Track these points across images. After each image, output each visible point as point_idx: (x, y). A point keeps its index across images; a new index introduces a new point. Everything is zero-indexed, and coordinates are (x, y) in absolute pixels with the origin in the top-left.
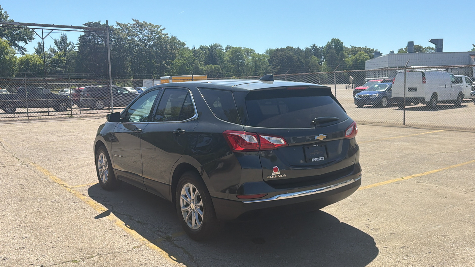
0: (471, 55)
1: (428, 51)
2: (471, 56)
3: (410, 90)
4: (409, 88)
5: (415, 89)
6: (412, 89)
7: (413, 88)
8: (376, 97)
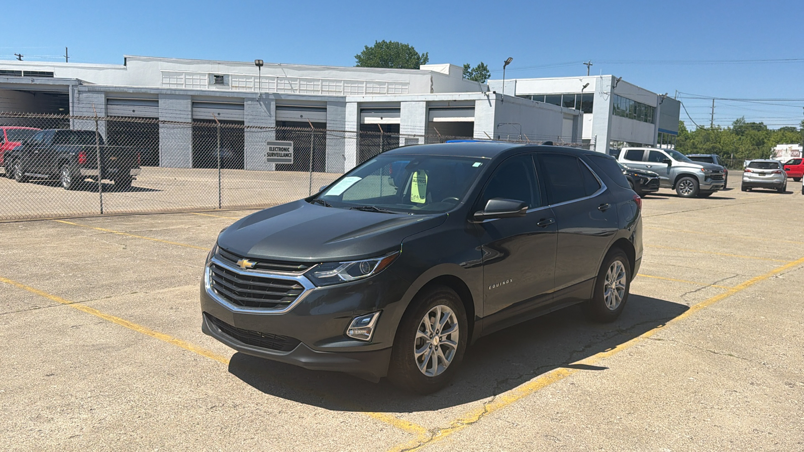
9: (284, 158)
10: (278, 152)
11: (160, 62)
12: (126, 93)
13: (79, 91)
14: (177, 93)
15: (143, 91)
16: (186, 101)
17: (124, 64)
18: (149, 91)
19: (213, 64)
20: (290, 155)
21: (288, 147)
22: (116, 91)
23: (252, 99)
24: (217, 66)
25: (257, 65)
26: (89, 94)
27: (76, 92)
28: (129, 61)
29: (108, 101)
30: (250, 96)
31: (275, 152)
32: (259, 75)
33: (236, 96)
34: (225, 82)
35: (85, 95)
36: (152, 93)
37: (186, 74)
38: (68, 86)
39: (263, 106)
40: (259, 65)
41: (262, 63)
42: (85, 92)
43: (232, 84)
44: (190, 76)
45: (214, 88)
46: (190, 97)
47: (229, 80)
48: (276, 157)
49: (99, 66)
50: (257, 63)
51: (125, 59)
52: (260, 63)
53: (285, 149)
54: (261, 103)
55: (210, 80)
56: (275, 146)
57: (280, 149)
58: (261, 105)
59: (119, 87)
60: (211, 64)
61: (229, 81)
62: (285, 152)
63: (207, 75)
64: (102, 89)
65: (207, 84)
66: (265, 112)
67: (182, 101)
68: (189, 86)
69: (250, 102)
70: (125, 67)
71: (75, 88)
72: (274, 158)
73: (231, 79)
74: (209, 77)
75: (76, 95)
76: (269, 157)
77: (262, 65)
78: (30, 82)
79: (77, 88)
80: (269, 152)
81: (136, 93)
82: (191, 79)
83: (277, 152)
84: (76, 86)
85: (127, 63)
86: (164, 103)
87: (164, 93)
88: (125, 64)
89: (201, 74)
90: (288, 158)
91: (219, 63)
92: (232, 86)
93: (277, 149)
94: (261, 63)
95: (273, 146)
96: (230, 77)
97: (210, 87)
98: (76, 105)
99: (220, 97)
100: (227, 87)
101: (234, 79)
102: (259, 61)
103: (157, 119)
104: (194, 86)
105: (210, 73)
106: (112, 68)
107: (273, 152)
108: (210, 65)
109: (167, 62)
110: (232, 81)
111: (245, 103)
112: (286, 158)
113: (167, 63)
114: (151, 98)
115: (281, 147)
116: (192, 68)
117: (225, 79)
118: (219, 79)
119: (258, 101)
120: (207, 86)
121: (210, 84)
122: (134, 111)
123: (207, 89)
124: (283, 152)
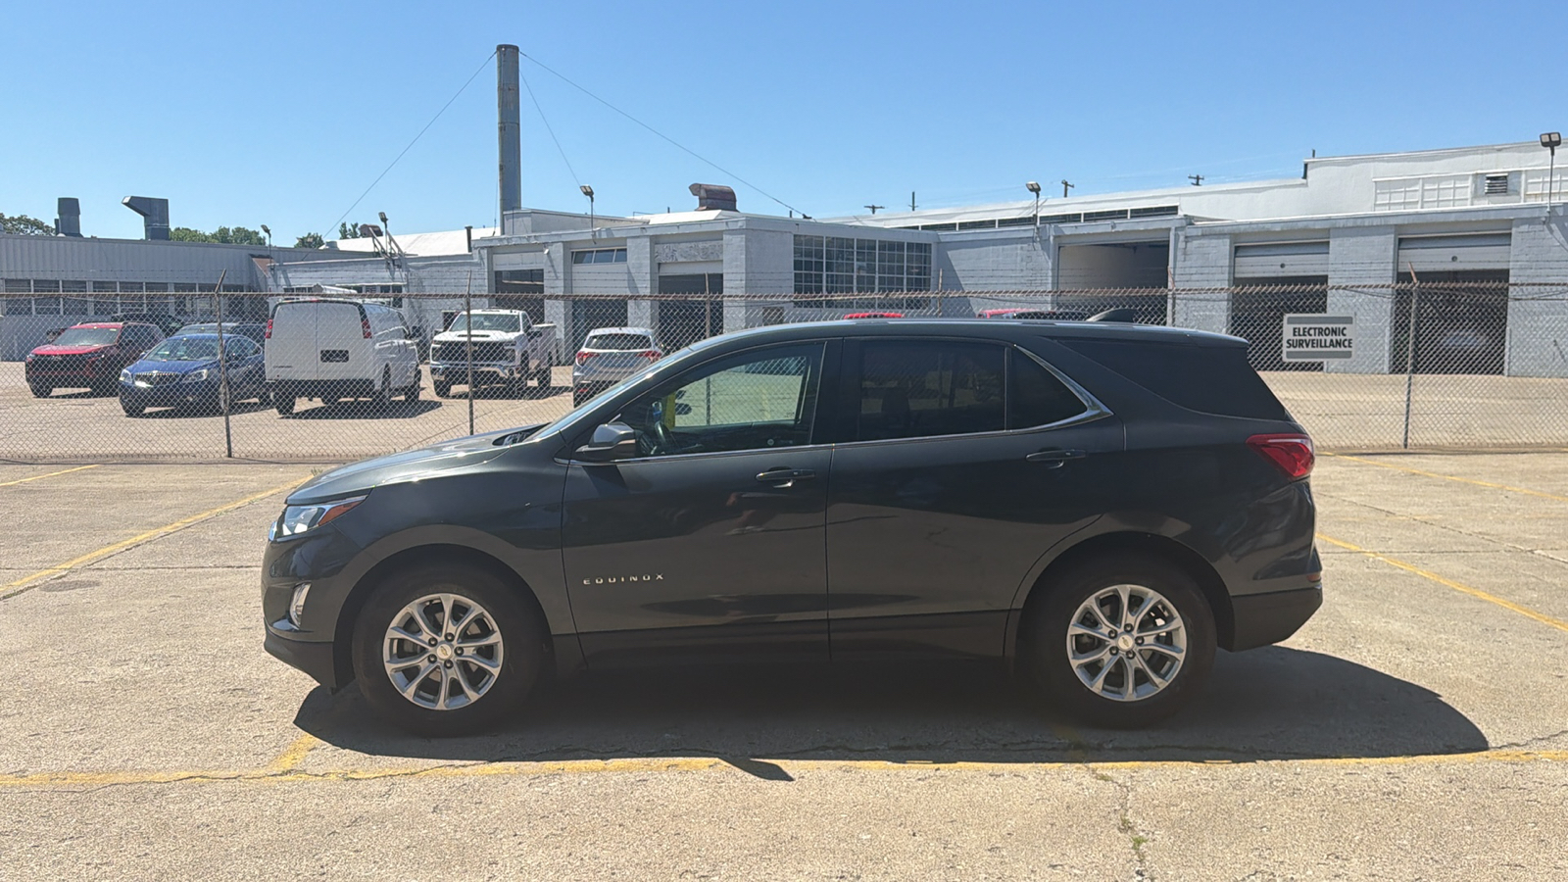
0: (253, 256)
1: (22, 231)
2: (254, 259)
3: (328, 356)
4: (322, 352)
5: (343, 356)
6: (331, 355)
7: (334, 352)
8: (203, 382)
9: (1332, 349)
10: (1317, 337)
11: (1372, 164)
12: (1269, 232)
13: (1186, 237)
14: (1367, 223)
15: (1301, 225)
16: (1382, 238)
17: (1302, 175)
18: (1311, 225)
19: (1487, 153)
20: (1346, 343)
21: (1341, 326)
22: (1250, 230)
23: (1531, 221)
24: (1494, 155)
25: (1545, 144)
26: (1205, 242)
27: (1182, 238)
28: (1312, 168)
29: (1237, 250)
30: (1525, 215)
31: (1308, 338)
32: (1549, 167)
33: (1492, 218)
34: (1510, 187)
35: (1196, 243)
36: (1317, 227)
37: (1426, 181)
38: (1169, 229)
39: (1558, 234)
40: (1552, 144)
41: (1558, 139)
42: (1197, 237)
43: (1526, 190)
44: (1434, 183)
45: (1484, 204)
46: (1393, 230)
47: (1520, 182)
48: (1310, 349)
49: (1256, 185)
50: (1546, 139)
51: (1306, 165)
52: (1553, 139)
53: (1334, 332)
54: (1553, 226)
55: (1476, 186)
56: (1308, 326)
57: (1321, 332)
58: (1551, 231)
59: (1257, 223)
60: (1482, 154)
61: (1520, 186)
62: (1334, 338)
63: (1471, 178)
64: (1226, 230)
65: (1469, 196)
66: (1562, 245)
67: (1376, 239)
68: (1431, 204)
69: (1525, 228)
70: (1304, 181)
71: (1180, 233)
72: (1305, 349)
73: (1526, 180)
74: (1474, 182)
75: (1181, 245)
76: (1292, 349)
77: (1558, 143)
78: (1109, 230)
79: (1183, 233)
80: (1292, 337)
81: (1259, 233)
82: (1434, 190)
83: (1313, 337)
84: (1182, 228)
85: (1309, 173)
86: (1340, 245)
87: (1341, 226)
88: (1305, 177)
89: (1456, 178)
90: (1343, 349)
91: (1499, 150)
92: (1526, 195)
93: (1312, 332)
94: (1555, 138)
95: (1302, 326)
96: (1523, 176)
97: (1475, 202)
98: (1179, 264)
99: (1457, 223)
100: (1516, 197)
101: (1533, 178)
102: (1549, 135)
103: (1324, 279)
104: (1441, 203)
105: (1477, 174)
106: (1280, 187)
107: (1303, 338)
108: (1480, 156)
109: (1388, 161)
110: (1527, 184)
111: (1514, 231)
112: (1338, 349)
113: (1386, 164)
114: (1314, 238)
115: (1324, 326)
116: (1438, 168)
117: (1512, 180)
118: (1499, 184)
119: (1544, 222)
120: (1469, 202)
121: (1476, 196)
122: (1282, 266)
123: (1469, 207)
124: (1329, 338)
